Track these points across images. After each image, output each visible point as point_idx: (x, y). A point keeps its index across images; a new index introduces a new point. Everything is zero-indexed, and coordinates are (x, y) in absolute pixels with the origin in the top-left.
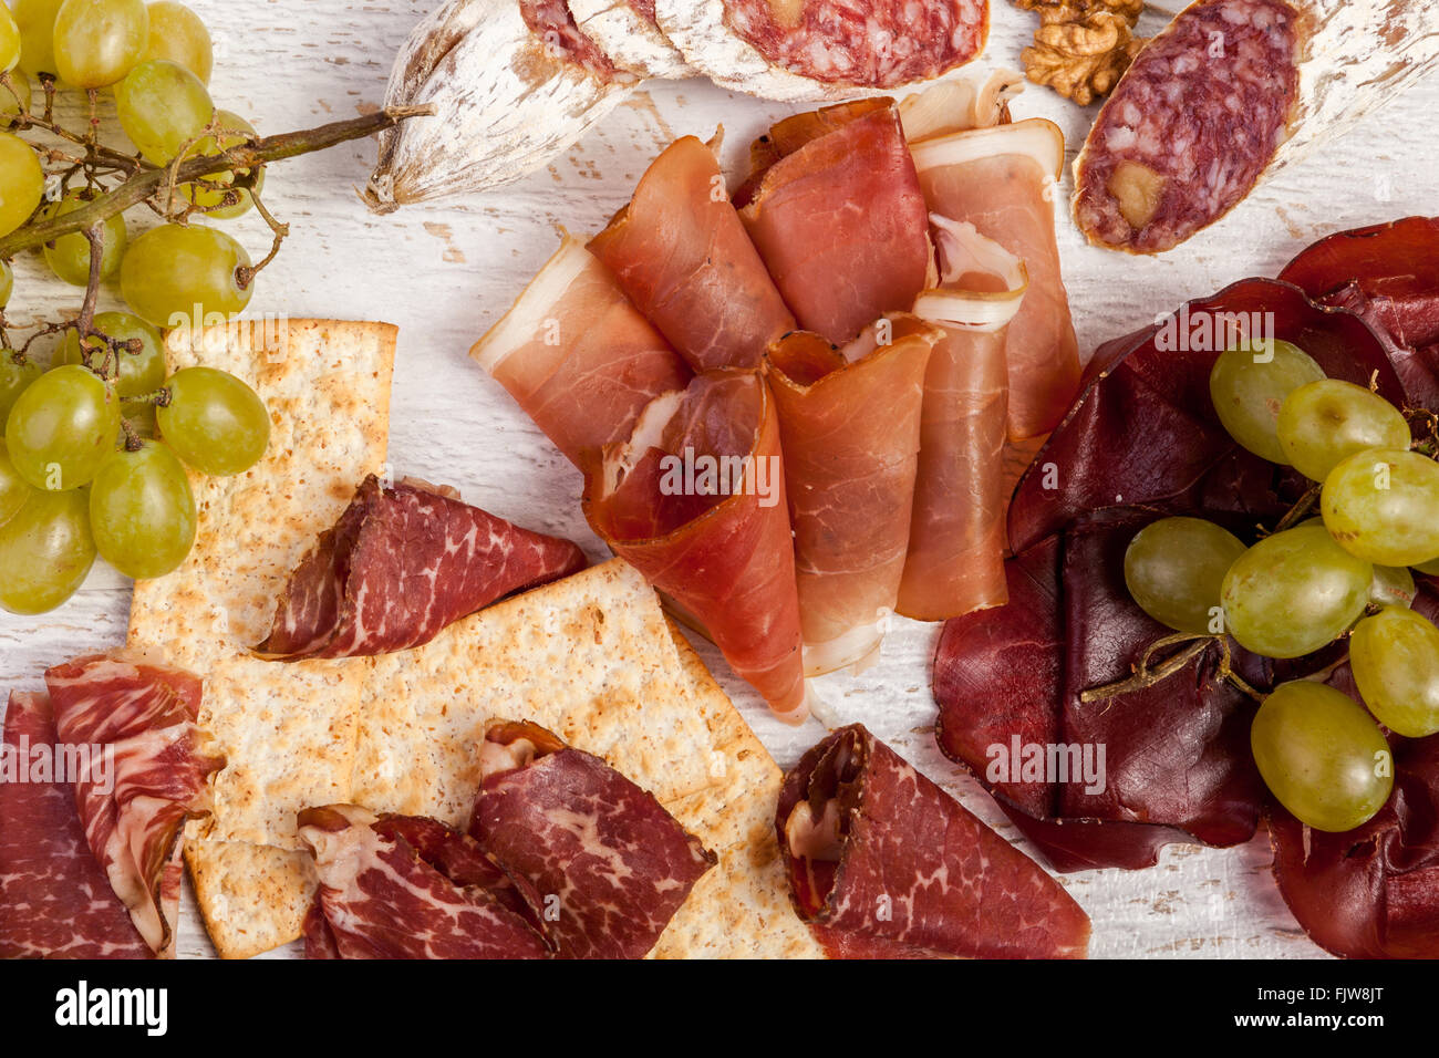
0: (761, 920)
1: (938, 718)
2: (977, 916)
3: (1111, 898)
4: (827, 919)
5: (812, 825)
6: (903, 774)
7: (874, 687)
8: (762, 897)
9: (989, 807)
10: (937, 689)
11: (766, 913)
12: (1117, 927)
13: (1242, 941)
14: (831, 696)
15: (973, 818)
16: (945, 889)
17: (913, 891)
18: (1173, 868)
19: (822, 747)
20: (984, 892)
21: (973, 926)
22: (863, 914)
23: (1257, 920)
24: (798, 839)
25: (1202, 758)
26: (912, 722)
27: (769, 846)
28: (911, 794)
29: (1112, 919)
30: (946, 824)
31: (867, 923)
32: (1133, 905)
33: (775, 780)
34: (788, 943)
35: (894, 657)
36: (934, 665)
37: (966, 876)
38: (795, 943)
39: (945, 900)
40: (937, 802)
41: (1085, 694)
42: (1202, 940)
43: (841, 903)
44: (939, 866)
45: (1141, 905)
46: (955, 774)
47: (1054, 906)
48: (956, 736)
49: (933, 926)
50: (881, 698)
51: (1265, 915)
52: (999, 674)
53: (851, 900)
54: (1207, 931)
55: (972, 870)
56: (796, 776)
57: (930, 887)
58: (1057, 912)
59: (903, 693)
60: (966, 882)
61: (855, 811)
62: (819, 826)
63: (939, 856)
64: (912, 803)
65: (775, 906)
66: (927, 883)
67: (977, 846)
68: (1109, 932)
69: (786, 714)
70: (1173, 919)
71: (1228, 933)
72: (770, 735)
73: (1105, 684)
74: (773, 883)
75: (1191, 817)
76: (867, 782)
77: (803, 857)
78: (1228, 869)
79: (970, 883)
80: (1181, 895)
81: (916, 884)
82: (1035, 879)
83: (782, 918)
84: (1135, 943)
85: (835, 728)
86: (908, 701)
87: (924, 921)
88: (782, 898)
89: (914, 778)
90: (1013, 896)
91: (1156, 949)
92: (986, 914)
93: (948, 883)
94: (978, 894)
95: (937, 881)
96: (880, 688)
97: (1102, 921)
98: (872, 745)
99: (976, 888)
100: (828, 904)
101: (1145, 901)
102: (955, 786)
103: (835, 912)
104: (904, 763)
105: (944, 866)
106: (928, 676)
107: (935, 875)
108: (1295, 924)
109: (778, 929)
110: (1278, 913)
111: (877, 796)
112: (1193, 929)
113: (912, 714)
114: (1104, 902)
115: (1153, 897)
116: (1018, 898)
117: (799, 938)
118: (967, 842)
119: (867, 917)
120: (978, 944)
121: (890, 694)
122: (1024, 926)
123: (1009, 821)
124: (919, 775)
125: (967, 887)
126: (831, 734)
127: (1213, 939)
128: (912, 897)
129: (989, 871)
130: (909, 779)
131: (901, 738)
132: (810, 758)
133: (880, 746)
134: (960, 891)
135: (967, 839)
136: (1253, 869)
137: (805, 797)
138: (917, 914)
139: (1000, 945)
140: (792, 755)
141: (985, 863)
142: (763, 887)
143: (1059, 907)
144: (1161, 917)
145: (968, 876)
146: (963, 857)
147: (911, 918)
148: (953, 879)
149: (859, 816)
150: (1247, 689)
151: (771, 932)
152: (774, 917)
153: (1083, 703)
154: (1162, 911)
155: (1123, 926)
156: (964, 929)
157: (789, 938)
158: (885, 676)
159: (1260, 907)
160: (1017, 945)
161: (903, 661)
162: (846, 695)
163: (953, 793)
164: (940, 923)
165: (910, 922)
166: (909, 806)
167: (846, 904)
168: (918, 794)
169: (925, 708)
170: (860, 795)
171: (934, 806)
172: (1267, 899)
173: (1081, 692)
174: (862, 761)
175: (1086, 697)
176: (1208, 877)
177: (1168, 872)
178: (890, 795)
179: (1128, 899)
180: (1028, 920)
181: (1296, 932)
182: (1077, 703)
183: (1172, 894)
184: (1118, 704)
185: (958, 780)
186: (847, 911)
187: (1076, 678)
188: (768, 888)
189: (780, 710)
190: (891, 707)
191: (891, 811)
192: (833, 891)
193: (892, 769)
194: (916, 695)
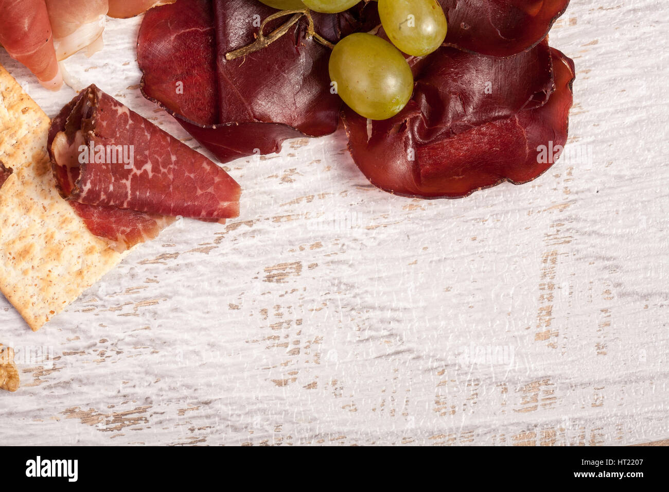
0: (44, 208)
1: (142, 78)
2: (171, 189)
3: (256, 177)
4: (78, 196)
5: (68, 146)
6: (120, 111)
7: (102, 64)
8: (44, 194)
9: (178, 129)
10: (141, 62)
11: (47, 202)
12: (261, 194)
13: (337, 195)
14: (77, 72)
15: (166, 134)
16: (151, 175)
17: (130, 177)
18: (292, 155)
19: (73, 103)
20: (174, 175)
21: (169, 195)
22: (100, 191)
23: (345, 181)
24: (60, 155)
25: (302, 87)
26: (127, 83)
27: (45, 163)
28: (126, 122)
29: (258, 189)
30: (149, 138)
31: (103, 197)
32: (269, 179)
33: (46, 124)
34: (61, 219)
35: (113, 45)
36: (137, 48)
37: (162, 167)
38: (66, 218)
39: (149, 181)
40: (143, 126)
41: (228, 54)
42: (313, 196)
43: (85, 185)
44: (146, 162)
45: (274, 179)
46: (156, 111)
47: (217, 179)
48: (153, 88)
49: (143, 196)
50: (107, 70)
51: (350, 178)
52: (177, 50)
53: (91, 183)
54: (315, 191)
55: (166, 163)
56: (58, 120)
57: (141, 175)
58: (219, 183)
59: (120, 66)
60: (163, 170)
61: (91, 132)
62: (72, 146)
63: (146, 157)
64: (128, 127)
65: (52, 198)
66: (139, 172)
67: (169, 149)
68: (256, 197)
69: (48, 83)
70: (294, 185)
71: (328, 191)
72: (42, 99)
73: (240, 48)
74: (49, 184)
75: (300, 123)
76: (97, 115)
77: (64, 166)
78: (325, 153)
79: (166, 171)
80: (297, 171)
81: (132, 173)
82: (205, 165)
83: (56, 205)
84: (272, 202)
85: (80, 90)
86: (124, 70)
87: (138, 193)
88: (55, 193)
89: (128, 113)
90: (192, 176)
91: (286, 204)
92: (176, 188)
93: (152, 172)
94: (171, 177)
95: (145, 171)
96: (106, 65)
97: (251, 190)
98: (100, 95)
99: (169, 173)
100: (78, 186)
101: (277, 176)
102: (156, 119)
103: (82, 191)
104: (121, 105)
105: (149, 162)
106: (135, 55)
107: (143, 168)
108: (368, 182)
109: (55, 212)
110: (357, 176)
111: (104, 124)
112: (307, 190)
113: (127, 78)
114: (252, 179)
115: (281, 173)
116: (195, 176)
117: (68, 215)
118: (162, 147)
119: (102, 193)
120: (172, 205)
121: (112, 68)
122: (199, 192)
123: (191, 137)
124: (131, 112)
125: (164, 173)
126: (77, 95)
127: (319, 195)
128: (130, 180)
129: (176, 163)
130: (125, 113)
131: (121, 93)
132: (66, 110)
133: (104, 95)
134: (160, 175)
135: (162, 146)
136: (340, 152)
137: (63, 130)
138: (133, 189)
139: (186, 205)
140: (56, 110)
141: (174, 158)
142: (44, 188)
143: (220, 180)
144: (287, 185)
145: (164, 167)
146: (160, 155)
147: (130, 192)
148: (155, 169)
149: (94, 135)
150: (325, 42)
151: (51, 214)
152: (52, 205)
153: (228, 61)
154: (287, 182)
155: (265, 192)
156: (163, 197)
157: (62, 216)
158: (108, 57)
159: (347, 174)
160: (196, 203)
161: (119, 47)
162: (86, 71)
163: (155, 123)
164: (148, 194)
165: (129, 195)
166: (125, 129)
167: (88, 186)
168: (130, 122)
169: (134, 73)
170: (93, 122)
171: (141, 128)
172: (350, 169)
173: (226, 53)
174: (94, 103)
175: (229, 56)
176: (314, 158)
177: (289, 158)
178: (112, 123)
179: (266, 176)
180: (201, 188)
181: (368, 186)
182: (224, 61)
183: (292, 171)
184: (249, 59)
185: (158, 115)
186: (89, 190)
187: (223, 46)
188: (46, 188)
189: (44, 80)
190: (114, 76)
191: (115, 132)
192: (80, 178)
193: (113, 108)
194: (128, 67)
